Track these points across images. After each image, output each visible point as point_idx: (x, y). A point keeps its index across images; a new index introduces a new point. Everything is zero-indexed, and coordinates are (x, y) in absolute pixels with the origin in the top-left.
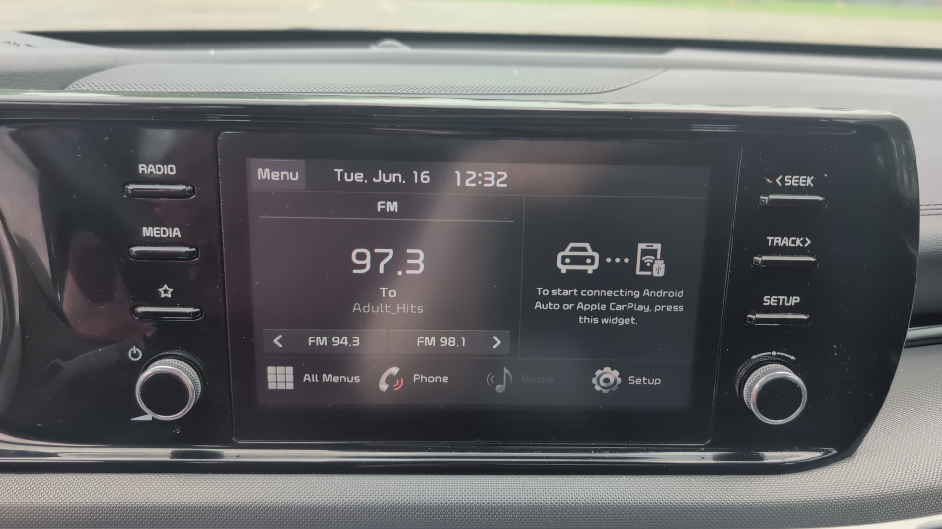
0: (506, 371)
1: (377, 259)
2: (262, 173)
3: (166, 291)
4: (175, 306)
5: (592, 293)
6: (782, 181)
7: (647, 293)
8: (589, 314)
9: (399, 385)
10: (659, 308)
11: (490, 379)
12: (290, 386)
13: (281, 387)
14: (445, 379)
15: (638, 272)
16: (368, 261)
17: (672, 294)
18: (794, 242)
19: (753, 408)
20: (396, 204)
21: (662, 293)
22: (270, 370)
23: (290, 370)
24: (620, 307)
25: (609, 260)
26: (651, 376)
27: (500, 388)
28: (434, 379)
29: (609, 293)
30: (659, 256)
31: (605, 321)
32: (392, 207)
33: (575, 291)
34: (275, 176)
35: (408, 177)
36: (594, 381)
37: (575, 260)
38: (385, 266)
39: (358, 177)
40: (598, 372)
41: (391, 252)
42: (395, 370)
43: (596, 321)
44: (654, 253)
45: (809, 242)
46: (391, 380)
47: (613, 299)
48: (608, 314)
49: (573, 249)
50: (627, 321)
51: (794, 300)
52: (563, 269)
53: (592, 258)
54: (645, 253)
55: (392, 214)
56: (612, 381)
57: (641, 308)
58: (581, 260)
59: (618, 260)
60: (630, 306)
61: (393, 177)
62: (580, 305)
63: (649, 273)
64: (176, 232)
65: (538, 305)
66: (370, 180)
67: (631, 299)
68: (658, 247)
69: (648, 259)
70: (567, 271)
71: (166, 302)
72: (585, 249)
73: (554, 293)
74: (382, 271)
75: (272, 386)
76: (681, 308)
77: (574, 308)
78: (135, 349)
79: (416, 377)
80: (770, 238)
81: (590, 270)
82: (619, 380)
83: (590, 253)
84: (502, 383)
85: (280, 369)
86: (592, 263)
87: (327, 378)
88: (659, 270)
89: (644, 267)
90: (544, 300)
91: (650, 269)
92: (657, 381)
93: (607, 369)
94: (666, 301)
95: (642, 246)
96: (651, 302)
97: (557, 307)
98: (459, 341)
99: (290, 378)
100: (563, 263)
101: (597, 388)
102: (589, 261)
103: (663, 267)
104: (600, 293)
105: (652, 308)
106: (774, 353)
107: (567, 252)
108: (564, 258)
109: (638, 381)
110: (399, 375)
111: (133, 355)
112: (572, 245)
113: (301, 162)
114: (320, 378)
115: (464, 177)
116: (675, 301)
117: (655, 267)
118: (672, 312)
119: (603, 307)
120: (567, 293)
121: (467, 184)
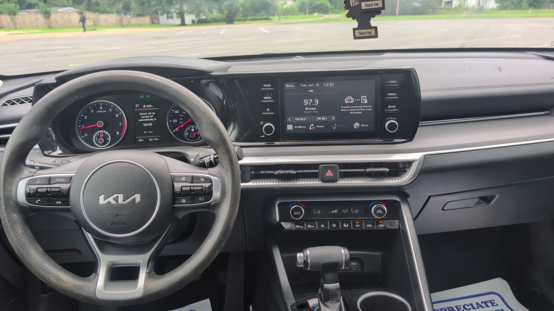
0: (335, 124)
1: (309, 102)
2: (287, 86)
3: (268, 110)
4: (270, 112)
5: (352, 107)
6: (390, 82)
7: (364, 106)
8: (352, 111)
9: (314, 128)
10: (366, 110)
11: (332, 126)
12: (292, 129)
13: (290, 129)
14: (323, 127)
15: (362, 102)
16: (307, 102)
17: (369, 107)
18: (393, 94)
19: (388, 130)
20: (312, 90)
21: (367, 106)
22: (288, 125)
23: (292, 125)
24: (358, 110)
25: (356, 100)
26: (366, 124)
27: (334, 128)
28: (320, 127)
29: (356, 107)
30: (366, 98)
31: (355, 113)
32: (312, 91)
33: (349, 107)
34: (289, 86)
35: (315, 85)
36: (354, 126)
37: (349, 100)
38: (311, 103)
39: (305, 85)
40: (355, 124)
41: (311, 100)
42: (313, 125)
43: (354, 113)
44: (365, 98)
45: (396, 94)
46: (312, 127)
47: (357, 108)
48: (356, 111)
49: (348, 98)
50: (360, 113)
51: (395, 106)
52: (346, 102)
53: (352, 100)
54: (363, 98)
55: (312, 92)
56: (358, 126)
57: (363, 110)
58: (350, 100)
59: (357, 100)
60: (360, 109)
61: (312, 85)
62: (350, 110)
63: (364, 102)
64: (270, 98)
65: (342, 110)
66: (307, 86)
67: (361, 108)
68: (365, 97)
69: (364, 99)
70: (347, 103)
71: (268, 112)
72: (350, 98)
73: (345, 107)
74: (310, 104)
75: (288, 129)
76: (371, 109)
77: (349, 110)
78: (262, 122)
79: (317, 126)
80: (388, 94)
81: (352, 102)
82: (359, 126)
83: (352, 98)
84: (335, 127)
85: (290, 125)
86: (352, 101)
87: (299, 127)
88: (366, 102)
89: (363, 101)
90: (343, 109)
91: (364, 101)
92: (367, 125)
93: (357, 123)
94: (368, 108)
95: (362, 97)
96: (365, 108)
97: (345, 110)
98: (325, 118)
99: (292, 127)
100: (346, 101)
101: (355, 127)
102: (351, 100)
103: (367, 101)
104: (354, 107)
105: (365, 110)
106: (391, 118)
107: (347, 99)
108: (346, 100)
109: (363, 126)
110: (314, 126)
111: (262, 123)
112: (348, 97)
113: (294, 83)
114: (298, 127)
115: (326, 84)
116: (370, 108)
117: (365, 101)
118: (369, 110)
119: (355, 110)
120: (347, 107)
121: (326, 86)
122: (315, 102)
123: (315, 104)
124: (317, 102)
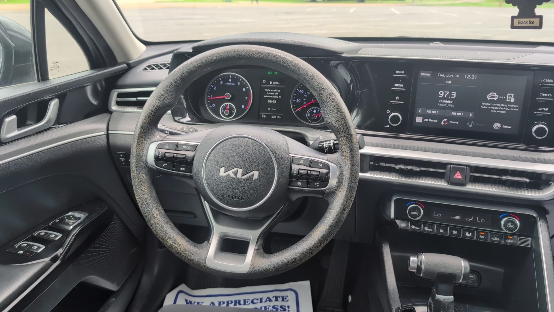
0: (472, 122)
1: (445, 94)
2: (422, 74)
3: (397, 98)
4: (399, 101)
5: (495, 105)
6: (545, 80)
7: (509, 105)
8: (494, 110)
9: (446, 123)
10: (512, 109)
11: (468, 123)
12: (421, 122)
13: (419, 122)
14: (457, 123)
15: (507, 100)
16: (443, 94)
17: (515, 106)
18: (547, 95)
19: (535, 135)
20: (451, 82)
21: (513, 106)
22: (417, 117)
23: (422, 118)
24: (502, 109)
25: (500, 97)
26: (508, 126)
27: (470, 126)
28: (455, 123)
29: (500, 105)
30: (513, 97)
31: (498, 112)
32: (450, 82)
33: (491, 104)
34: (425, 74)
35: (454, 76)
36: (494, 126)
37: (492, 97)
38: (447, 95)
39: (443, 75)
40: (495, 124)
41: (448, 92)
42: (446, 120)
43: (496, 111)
44: (511, 96)
45: (551, 95)
46: (444, 122)
47: (500, 106)
48: (499, 110)
49: (492, 94)
50: (503, 112)
51: (547, 109)
52: (489, 99)
53: (496, 96)
54: (509, 96)
55: (450, 84)
56: (498, 126)
57: (507, 109)
58: (493, 97)
59: (502, 97)
60: (504, 108)
61: (451, 76)
62: (492, 108)
63: (510, 101)
64: (402, 85)
65: (482, 107)
66: (446, 76)
67: (505, 107)
68: (513, 95)
69: (510, 97)
70: (490, 99)
71: (397, 101)
72: (494, 94)
73: (486, 104)
74: (445, 96)
75: (417, 121)
76: (517, 110)
77: (491, 108)
78: (388, 110)
79: (450, 122)
80: (541, 94)
81: (495, 99)
82: (500, 126)
83: (496, 95)
84: (471, 125)
85: (419, 117)
86: (496, 98)
87: (430, 120)
88: (512, 100)
89: (509, 99)
90: (483, 106)
91: (510, 100)
92: (510, 127)
93: (497, 123)
94: (514, 108)
95: (508, 94)
96: (510, 108)
97: (486, 107)
98: (462, 114)
99: (421, 120)
100: (489, 97)
101: (494, 128)
102: (495, 97)
103: (514, 100)
104: (497, 105)
105: (510, 109)
106: (541, 122)
107: (490, 95)
108: (489, 96)
109: (505, 127)
110: (446, 121)
111: (388, 112)
112: (491, 93)
113: (431, 72)
114: (428, 120)
115: (467, 76)
116: (516, 108)
117: (511, 99)
118: (515, 111)
119: (498, 108)
120: (489, 104)
121: (468, 78)
122: (452, 95)
123: (452, 97)
124: (455, 95)
